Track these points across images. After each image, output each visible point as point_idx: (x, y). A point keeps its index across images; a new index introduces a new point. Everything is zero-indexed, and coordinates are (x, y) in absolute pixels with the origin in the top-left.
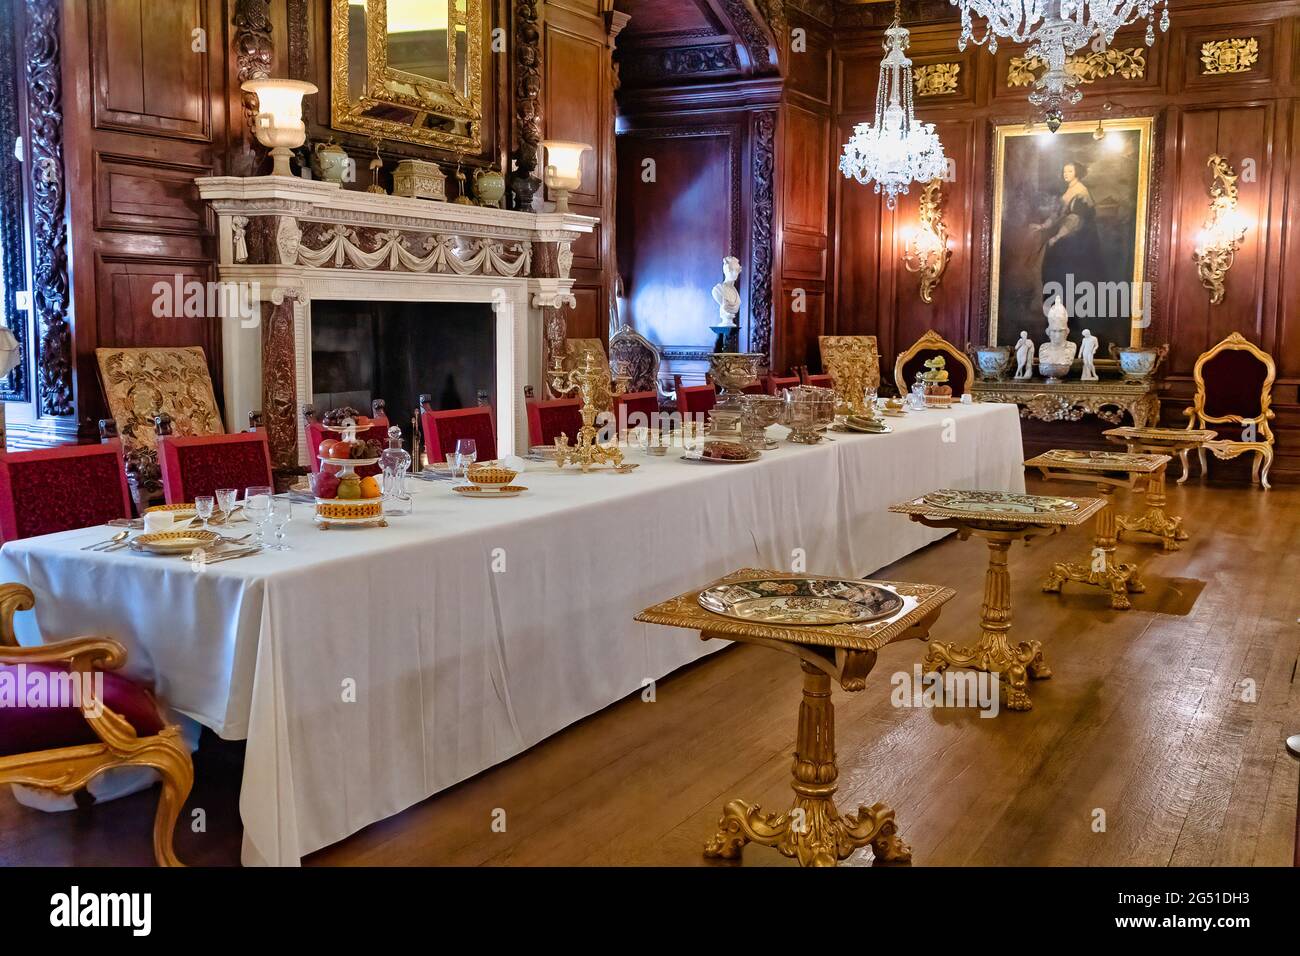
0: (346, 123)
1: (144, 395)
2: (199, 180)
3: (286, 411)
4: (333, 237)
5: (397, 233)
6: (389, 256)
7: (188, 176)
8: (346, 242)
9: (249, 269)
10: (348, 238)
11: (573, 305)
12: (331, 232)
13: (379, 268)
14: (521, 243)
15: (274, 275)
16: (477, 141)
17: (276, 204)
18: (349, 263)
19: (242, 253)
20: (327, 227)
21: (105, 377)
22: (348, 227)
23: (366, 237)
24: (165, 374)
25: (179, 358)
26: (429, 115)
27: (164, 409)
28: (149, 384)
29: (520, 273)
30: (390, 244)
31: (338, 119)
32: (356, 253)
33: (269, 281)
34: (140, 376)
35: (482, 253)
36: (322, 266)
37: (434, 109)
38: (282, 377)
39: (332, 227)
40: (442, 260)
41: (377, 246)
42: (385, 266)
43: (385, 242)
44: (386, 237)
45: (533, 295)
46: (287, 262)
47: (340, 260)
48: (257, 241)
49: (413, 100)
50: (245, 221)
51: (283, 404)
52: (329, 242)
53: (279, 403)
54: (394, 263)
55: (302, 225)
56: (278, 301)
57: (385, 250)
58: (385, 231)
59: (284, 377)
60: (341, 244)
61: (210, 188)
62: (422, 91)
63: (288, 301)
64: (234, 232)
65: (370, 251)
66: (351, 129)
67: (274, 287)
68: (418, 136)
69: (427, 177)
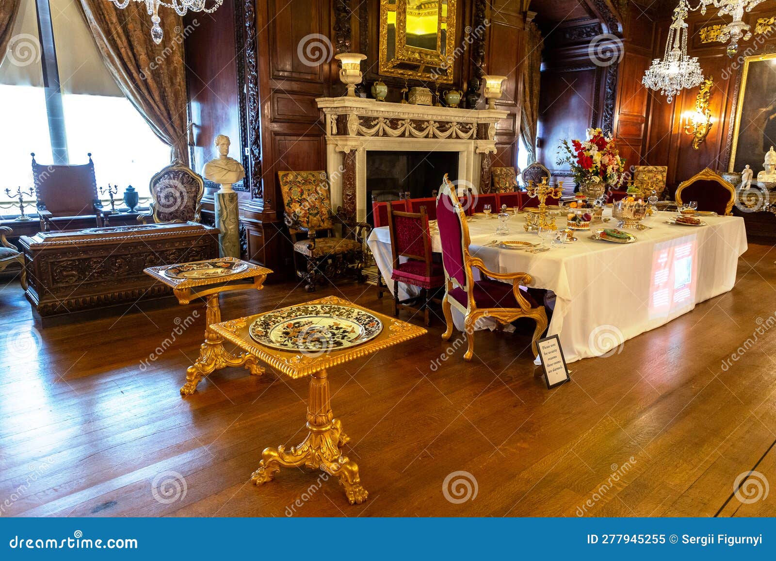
0: (385, 71)
1: (296, 190)
2: (317, 100)
3: (351, 199)
4: (378, 123)
5: (409, 121)
6: (405, 131)
7: (313, 98)
8: (384, 125)
9: (338, 137)
10: (385, 123)
11: (495, 152)
12: (377, 121)
13: (399, 136)
14: (472, 124)
15: (346, 140)
16: (451, 78)
17: (347, 109)
18: (385, 134)
19: (335, 131)
20: (375, 119)
21: (281, 183)
22: (385, 118)
23: (394, 123)
24: (306, 181)
25: (313, 176)
26: (426, 67)
27: (304, 196)
28: (298, 186)
29: (471, 138)
30: (405, 125)
31: (382, 70)
32: (389, 130)
33: (345, 143)
34: (294, 183)
35: (452, 128)
36: (372, 136)
37: (428, 63)
38: (349, 184)
39: (378, 118)
40: (431, 132)
41: (399, 127)
42: (403, 135)
43: (403, 125)
44: (403, 122)
45: (477, 148)
46: (352, 134)
47: (381, 133)
48: (341, 126)
49: (417, 60)
50: (336, 117)
51: (349, 195)
52: (376, 125)
53: (348, 195)
54: (407, 134)
55: (360, 118)
56: (347, 151)
57: (403, 129)
58: (403, 120)
59: (350, 184)
60: (381, 126)
61: (322, 103)
62: (423, 55)
63: (353, 152)
64: (332, 122)
65: (396, 128)
66: (388, 74)
67: (346, 145)
68: (420, 76)
69: (423, 95)
